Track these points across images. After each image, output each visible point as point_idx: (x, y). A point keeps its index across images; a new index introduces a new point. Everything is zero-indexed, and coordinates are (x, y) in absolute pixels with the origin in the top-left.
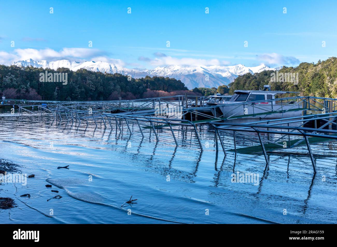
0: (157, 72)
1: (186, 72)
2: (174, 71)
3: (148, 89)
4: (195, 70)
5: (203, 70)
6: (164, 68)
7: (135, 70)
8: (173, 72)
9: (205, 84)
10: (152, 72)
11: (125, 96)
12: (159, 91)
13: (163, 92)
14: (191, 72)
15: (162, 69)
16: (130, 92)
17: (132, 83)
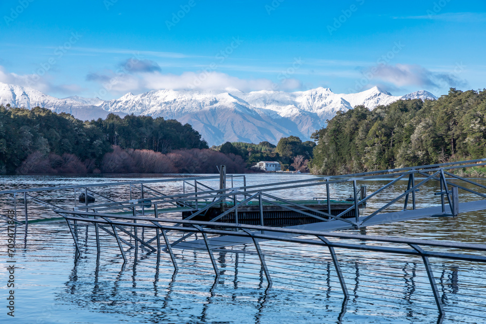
0: (126, 107)
1: (194, 105)
2: (165, 103)
3: (115, 147)
4: (216, 102)
5: (234, 100)
6: (141, 97)
7: (72, 102)
8: (163, 105)
9: (238, 133)
10: (114, 106)
11: (61, 164)
12: (142, 151)
13: (152, 152)
14: (206, 105)
15: (136, 100)
16: (72, 153)
17: (76, 130)
